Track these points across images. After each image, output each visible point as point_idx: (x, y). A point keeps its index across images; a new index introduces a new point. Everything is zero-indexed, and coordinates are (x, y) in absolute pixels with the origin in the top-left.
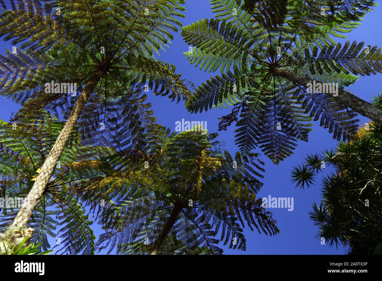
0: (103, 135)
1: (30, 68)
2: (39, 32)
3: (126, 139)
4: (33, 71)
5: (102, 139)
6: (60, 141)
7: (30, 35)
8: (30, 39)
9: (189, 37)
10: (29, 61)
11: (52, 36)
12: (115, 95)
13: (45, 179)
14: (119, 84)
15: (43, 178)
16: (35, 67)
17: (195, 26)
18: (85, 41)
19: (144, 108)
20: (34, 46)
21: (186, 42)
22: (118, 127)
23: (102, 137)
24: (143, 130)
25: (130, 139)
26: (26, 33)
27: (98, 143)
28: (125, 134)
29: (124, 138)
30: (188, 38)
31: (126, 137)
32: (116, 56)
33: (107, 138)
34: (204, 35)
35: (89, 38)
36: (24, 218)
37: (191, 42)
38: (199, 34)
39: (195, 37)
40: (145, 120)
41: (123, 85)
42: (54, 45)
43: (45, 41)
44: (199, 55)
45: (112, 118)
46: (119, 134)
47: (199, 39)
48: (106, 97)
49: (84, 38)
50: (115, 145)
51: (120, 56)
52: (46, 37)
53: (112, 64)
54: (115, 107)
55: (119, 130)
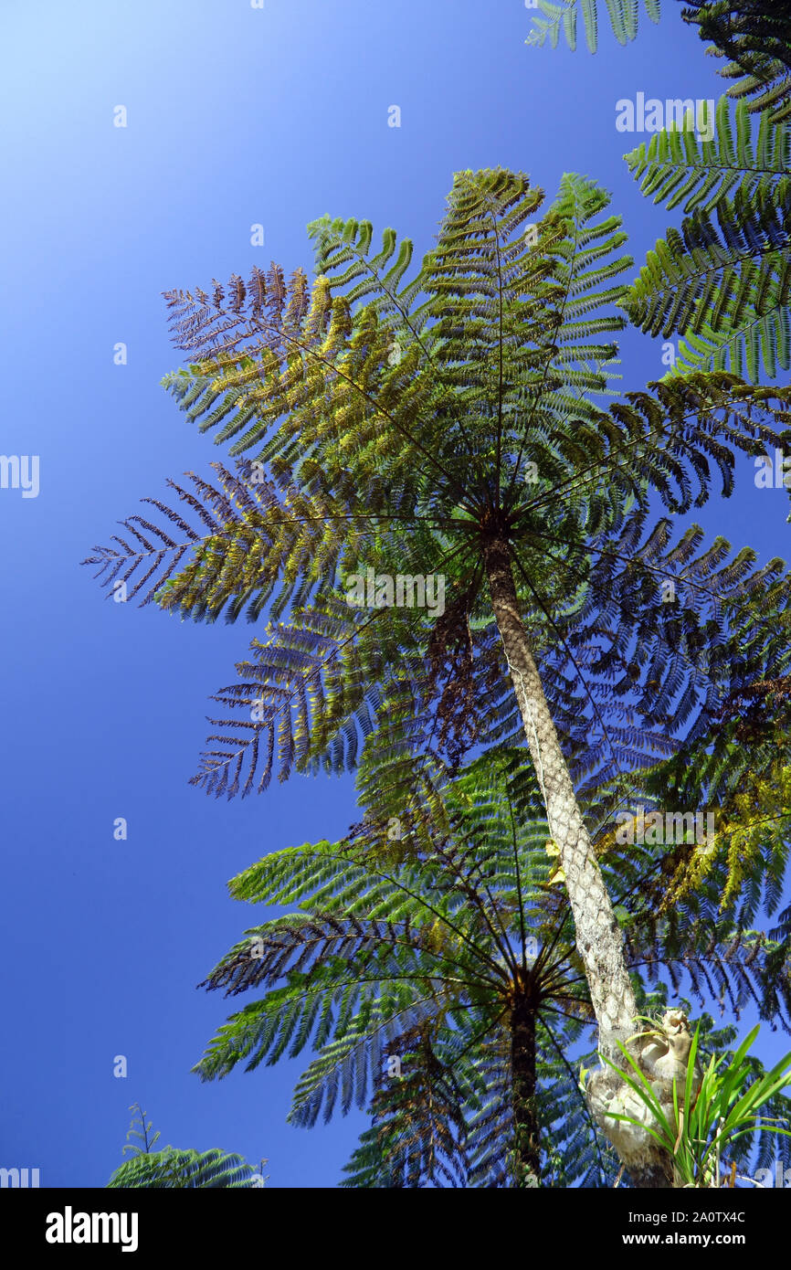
0: (606, 721)
1: (323, 658)
2: (291, 550)
3: (679, 694)
4: (333, 662)
5: (610, 736)
6: (545, 747)
7: (277, 570)
8: (282, 580)
9: (654, 317)
10: (312, 641)
11: (326, 538)
12: (568, 589)
13: (588, 862)
14: (560, 552)
15: (580, 861)
16: (330, 649)
17: (649, 273)
18: (405, 499)
19: (674, 567)
20: (299, 596)
21: (654, 335)
22: (634, 672)
23: (608, 729)
24: (714, 627)
25: (690, 685)
26: (267, 570)
27: (608, 756)
28: (666, 682)
29: (672, 695)
30: (652, 321)
31: (675, 688)
32: (504, 483)
33: (624, 724)
34: (689, 283)
35: (410, 487)
36: (620, 997)
37: (665, 329)
38: (675, 290)
39: (668, 307)
40: (702, 595)
41: (572, 546)
42: (341, 558)
43: (316, 564)
44: (707, 354)
45: (598, 657)
46: (651, 688)
47: (681, 304)
48: (545, 610)
49: (398, 492)
50: (658, 728)
51: (513, 479)
52: (314, 550)
53: (507, 510)
54: (588, 622)
55: (642, 681)
